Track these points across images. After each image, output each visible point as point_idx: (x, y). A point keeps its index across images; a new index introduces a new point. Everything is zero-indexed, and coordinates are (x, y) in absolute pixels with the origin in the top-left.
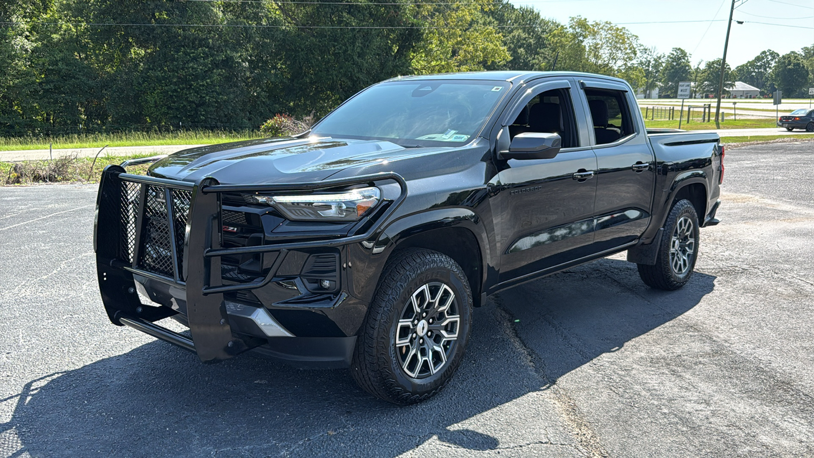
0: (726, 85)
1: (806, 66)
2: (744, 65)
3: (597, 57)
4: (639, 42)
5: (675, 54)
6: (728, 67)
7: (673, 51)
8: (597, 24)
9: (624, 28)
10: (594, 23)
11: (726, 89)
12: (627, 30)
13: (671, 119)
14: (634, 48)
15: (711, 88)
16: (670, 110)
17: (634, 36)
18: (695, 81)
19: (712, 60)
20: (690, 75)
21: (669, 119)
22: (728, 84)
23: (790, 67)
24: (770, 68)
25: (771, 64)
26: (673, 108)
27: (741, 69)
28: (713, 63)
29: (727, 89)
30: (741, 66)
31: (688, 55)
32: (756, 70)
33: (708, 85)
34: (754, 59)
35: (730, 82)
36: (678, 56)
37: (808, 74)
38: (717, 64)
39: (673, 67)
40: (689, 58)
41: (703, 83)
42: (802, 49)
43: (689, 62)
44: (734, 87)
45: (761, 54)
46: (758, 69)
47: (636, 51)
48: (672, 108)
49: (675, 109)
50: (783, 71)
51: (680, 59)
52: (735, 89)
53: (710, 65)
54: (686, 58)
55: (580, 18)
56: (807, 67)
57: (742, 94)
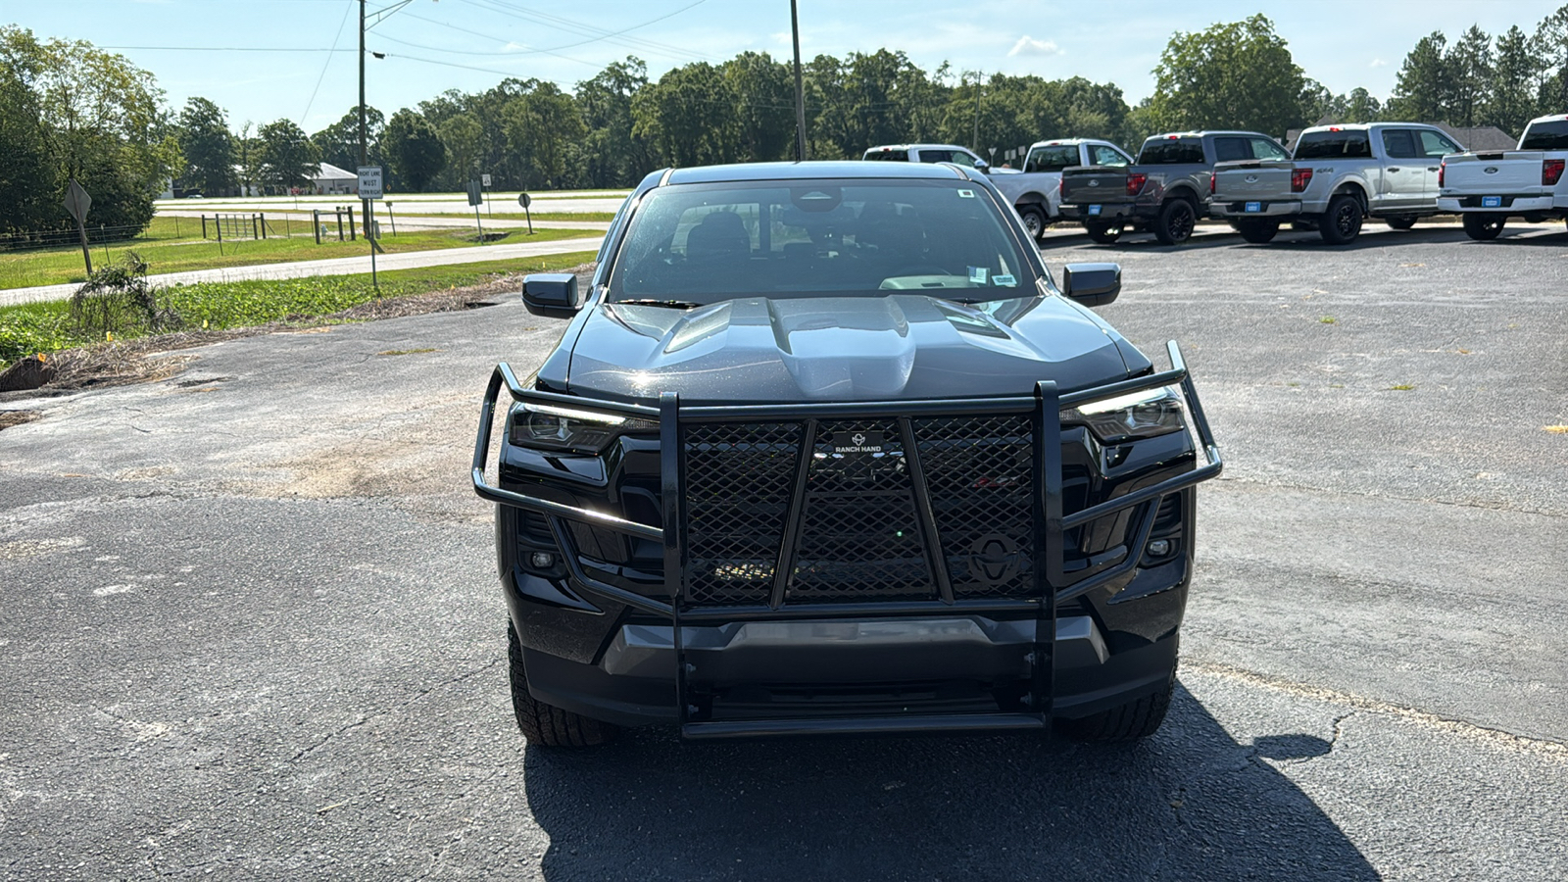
0: (305, 170)
1: (437, 135)
2: (324, 132)
3: (72, 115)
4: (157, 85)
5: (196, 109)
6: (302, 135)
7: (190, 103)
8: (59, 45)
9: (121, 56)
10: (51, 43)
11: (306, 176)
12: (128, 61)
13: (260, 238)
14: (148, 97)
15: (279, 176)
16: (254, 220)
17: (144, 72)
18: (244, 162)
19: (270, 123)
20: (232, 151)
21: (256, 238)
22: (308, 167)
23: (412, 136)
24: (371, 138)
25: (372, 131)
26: (262, 215)
27: (321, 138)
28: (273, 128)
29: (308, 178)
30: (320, 134)
31: (220, 111)
32: (348, 142)
33: (271, 170)
34: (340, 121)
35: (310, 165)
36: (202, 113)
37: (443, 149)
38: (281, 130)
39: (195, 135)
40: (225, 118)
41: (259, 167)
42: (419, 104)
43: (226, 126)
44: (320, 173)
45: (351, 112)
46: (351, 139)
47: (154, 103)
48: (258, 215)
49: (265, 218)
50: (402, 143)
51: (206, 119)
52: (322, 177)
53: (268, 132)
54: (219, 118)
55: (16, 29)
56: (440, 137)
57: (332, 186)
